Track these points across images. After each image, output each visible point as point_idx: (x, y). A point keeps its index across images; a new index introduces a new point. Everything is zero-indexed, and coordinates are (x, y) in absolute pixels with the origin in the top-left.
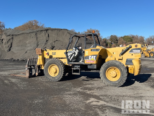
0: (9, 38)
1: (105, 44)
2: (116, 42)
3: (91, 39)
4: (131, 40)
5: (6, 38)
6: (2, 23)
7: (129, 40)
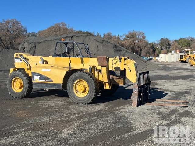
0: (31, 46)
1: (151, 50)
2: (168, 47)
3: (133, 44)
4: (189, 44)
5: (28, 46)
6: (24, 27)
7: (186, 44)
